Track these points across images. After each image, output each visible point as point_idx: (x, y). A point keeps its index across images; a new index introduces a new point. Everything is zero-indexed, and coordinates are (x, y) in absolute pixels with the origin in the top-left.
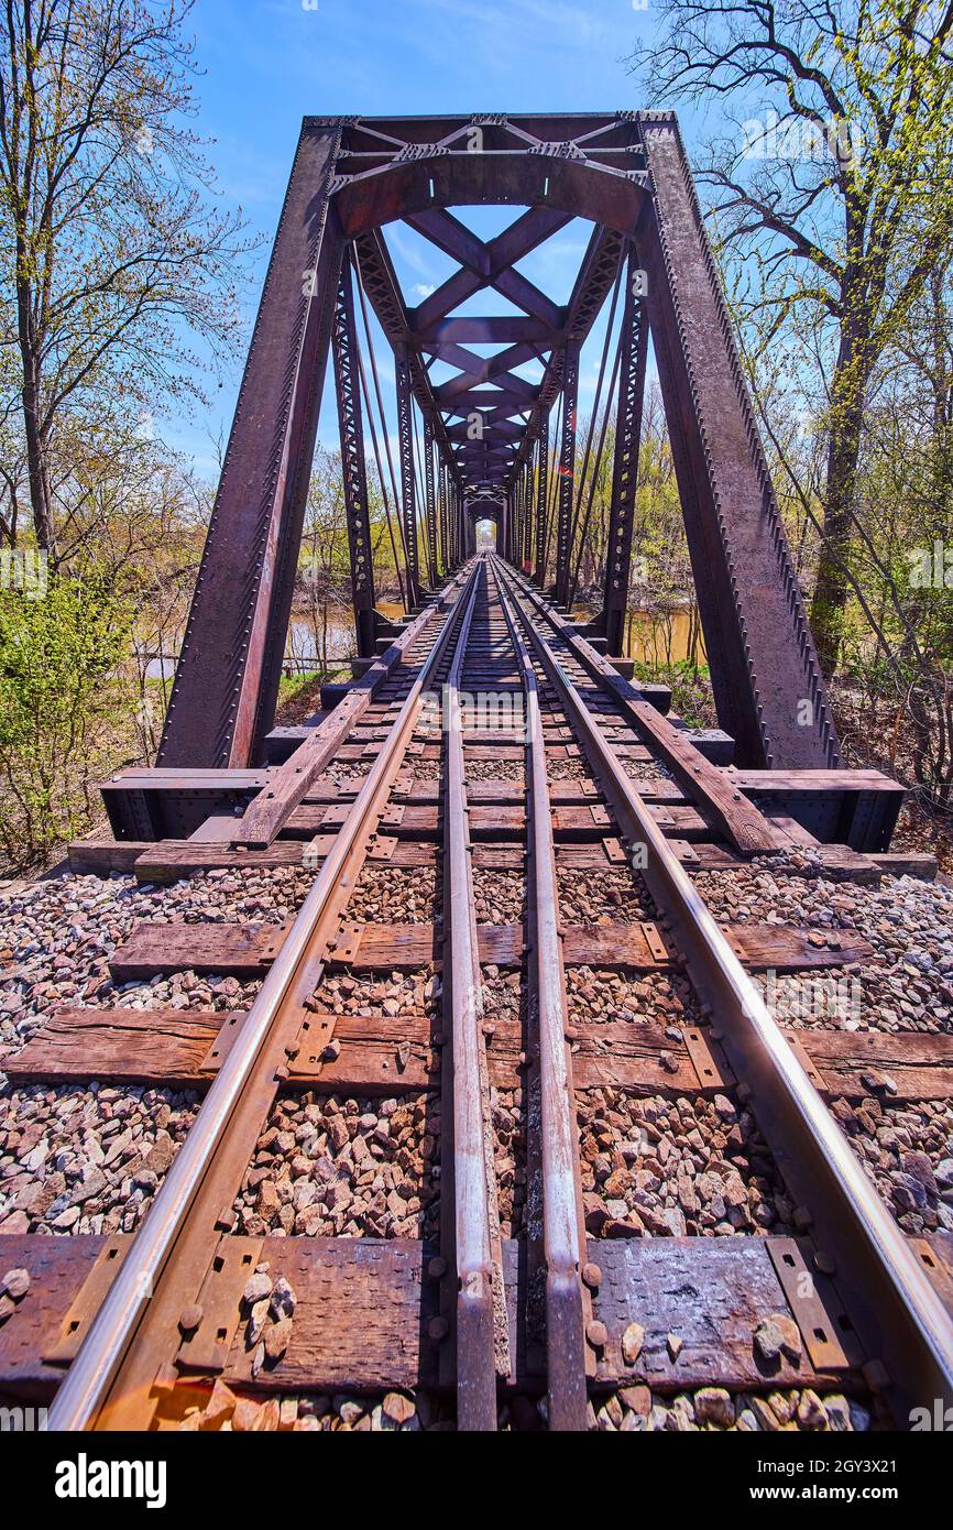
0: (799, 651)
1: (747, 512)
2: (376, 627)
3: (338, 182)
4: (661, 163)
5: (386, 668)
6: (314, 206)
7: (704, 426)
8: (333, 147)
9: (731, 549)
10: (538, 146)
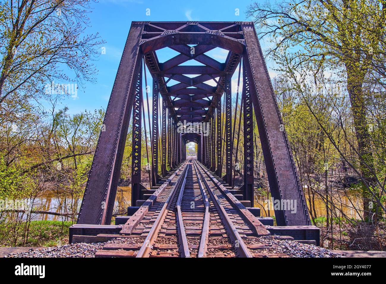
0: (297, 191)
1: (279, 146)
2: (140, 191)
3: (142, 41)
4: (249, 37)
5: (152, 201)
6: (135, 48)
7: (264, 119)
8: (141, 30)
9: (274, 158)
10: (209, 31)
